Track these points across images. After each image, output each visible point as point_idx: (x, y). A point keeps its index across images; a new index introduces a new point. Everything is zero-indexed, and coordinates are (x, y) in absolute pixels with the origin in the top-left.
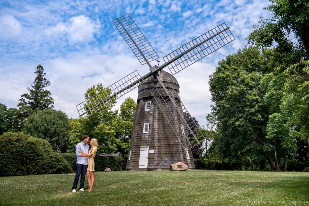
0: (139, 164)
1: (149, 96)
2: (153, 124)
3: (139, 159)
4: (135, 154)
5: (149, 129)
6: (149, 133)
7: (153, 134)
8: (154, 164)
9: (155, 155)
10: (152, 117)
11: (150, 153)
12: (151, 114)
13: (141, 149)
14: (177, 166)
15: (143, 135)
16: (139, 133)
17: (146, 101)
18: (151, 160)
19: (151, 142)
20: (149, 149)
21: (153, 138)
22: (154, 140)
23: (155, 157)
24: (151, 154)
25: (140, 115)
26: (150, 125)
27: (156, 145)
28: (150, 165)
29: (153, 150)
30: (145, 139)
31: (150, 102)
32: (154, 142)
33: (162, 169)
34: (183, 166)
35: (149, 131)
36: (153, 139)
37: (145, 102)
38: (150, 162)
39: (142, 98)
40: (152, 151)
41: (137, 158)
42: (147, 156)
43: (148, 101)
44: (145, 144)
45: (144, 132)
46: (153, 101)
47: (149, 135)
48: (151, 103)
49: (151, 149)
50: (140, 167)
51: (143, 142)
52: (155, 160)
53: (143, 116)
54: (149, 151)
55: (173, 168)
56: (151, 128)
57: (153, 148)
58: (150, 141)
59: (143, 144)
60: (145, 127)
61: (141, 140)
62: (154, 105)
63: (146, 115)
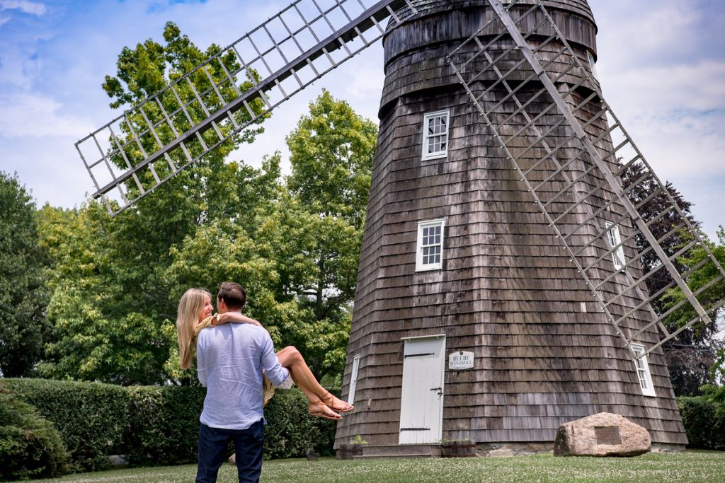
0: (398, 422)
1: (440, 83)
2: (466, 226)
3: (398, 399)
4: (380, 372)
5: (446, 248)
6: (445, 268)
7: (465, 275)
8: (475, 424)
9: (479, 377)
10: (458, 188)
11: (451, 367)
12: (450, 174)
13: (408, 349)
14: (592, 433)
15: (416, 279)
16: (393, 272)
17: (427, 111)
18: (459, 401)
19: (457, 316)
20: (449, 350)
21: (465, 296)
22: (471, 302)
23: (477, 389)
24: (459, 372)
25: (398, 182)
26: (447, 229)
27: (480, 330)
28: (453, 425)
29: (466, 353)
30: (426, 300)
31: (447, 114)
32: (472, 313)
33: (518, 447)
34: (622, 433)
35: (445, 261)
36: (468, 298)
37: (422, 114)
38: (454, 413)
39: (404, 96)
40: (464, 360)
41: (390, 394)
42: (440, 383)
43: (436, 109)
44: (426, 323)
45: (420, 266)
46: (459, 107)
47: (445, 281)
48: (452, 119)
49: (456, 349)
50: (405, 438)
51: (415, 313)
52: (479, 401)
53: (413, 186)
54: (447, 360)
55: (570, 441)
56: (452, 244)
57: (465, 342)
58: (453, 307)
59: (415, 324)
60: (425, 242)
61: (407, 303)
62: (468, 128)
63: (428, 182)
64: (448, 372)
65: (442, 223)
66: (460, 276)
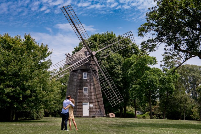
0: (82, 113)
1: (86, 69)
2: (91, 88)
4: (79, 106)
6: (88, 94)
8: (93, 114)
9: (94, 108)
10: (89, 83)
12: (88, 81)
13: (83, 104)
14: (111, 115)
15: (84, 94)
16: (80, 93)
17: (84, 72)
18: (91, 111)
20: (89, 104)
21: (91, 97)
24: (91, 107)
28: (90, 114)
29: (92, 105)
30: (85, 97)
31: (87, 73)
32: (92, 100)
33: (98, 116)
39: (80, 70)
41: (81, 109)
44: (86, 100)
50: (84, 115)
52: (94, 111)
53: (82, 82)
56: (89, 90)
57: (92, 103)
58: (89, 99)
59: (84, 100)
60: (84, 90)
61: (82, 97)
62: (90, 76)
63: (85, 82)
64: (89, 107)
65: (87, 88)
66: (90, 95)
